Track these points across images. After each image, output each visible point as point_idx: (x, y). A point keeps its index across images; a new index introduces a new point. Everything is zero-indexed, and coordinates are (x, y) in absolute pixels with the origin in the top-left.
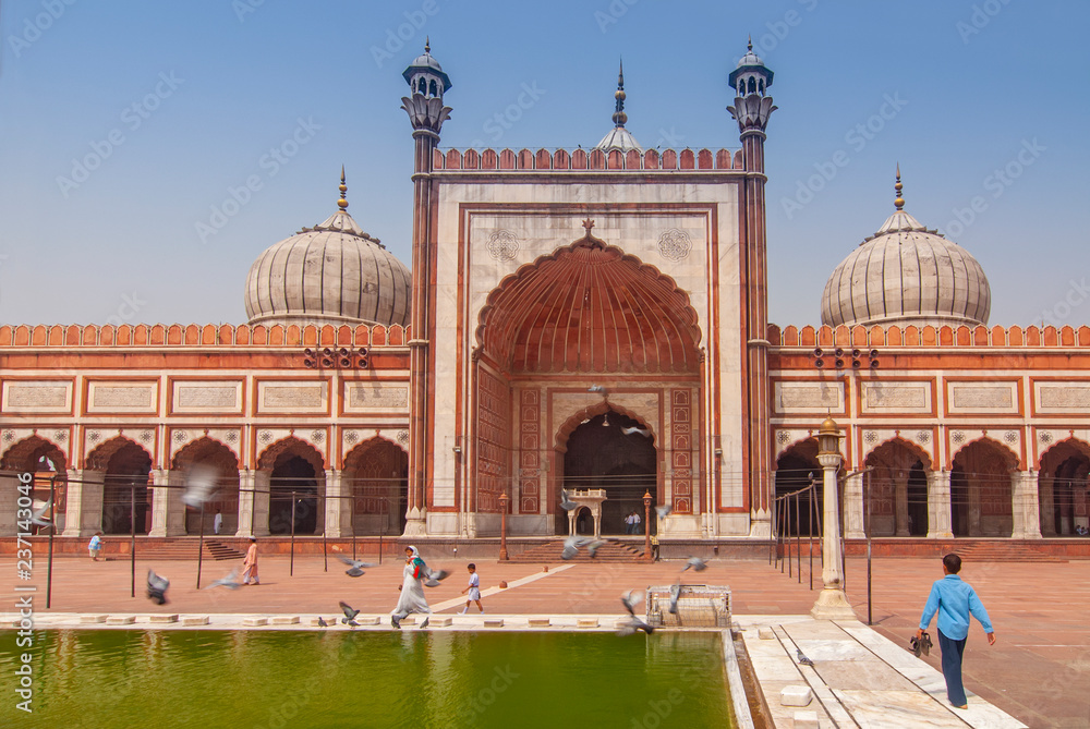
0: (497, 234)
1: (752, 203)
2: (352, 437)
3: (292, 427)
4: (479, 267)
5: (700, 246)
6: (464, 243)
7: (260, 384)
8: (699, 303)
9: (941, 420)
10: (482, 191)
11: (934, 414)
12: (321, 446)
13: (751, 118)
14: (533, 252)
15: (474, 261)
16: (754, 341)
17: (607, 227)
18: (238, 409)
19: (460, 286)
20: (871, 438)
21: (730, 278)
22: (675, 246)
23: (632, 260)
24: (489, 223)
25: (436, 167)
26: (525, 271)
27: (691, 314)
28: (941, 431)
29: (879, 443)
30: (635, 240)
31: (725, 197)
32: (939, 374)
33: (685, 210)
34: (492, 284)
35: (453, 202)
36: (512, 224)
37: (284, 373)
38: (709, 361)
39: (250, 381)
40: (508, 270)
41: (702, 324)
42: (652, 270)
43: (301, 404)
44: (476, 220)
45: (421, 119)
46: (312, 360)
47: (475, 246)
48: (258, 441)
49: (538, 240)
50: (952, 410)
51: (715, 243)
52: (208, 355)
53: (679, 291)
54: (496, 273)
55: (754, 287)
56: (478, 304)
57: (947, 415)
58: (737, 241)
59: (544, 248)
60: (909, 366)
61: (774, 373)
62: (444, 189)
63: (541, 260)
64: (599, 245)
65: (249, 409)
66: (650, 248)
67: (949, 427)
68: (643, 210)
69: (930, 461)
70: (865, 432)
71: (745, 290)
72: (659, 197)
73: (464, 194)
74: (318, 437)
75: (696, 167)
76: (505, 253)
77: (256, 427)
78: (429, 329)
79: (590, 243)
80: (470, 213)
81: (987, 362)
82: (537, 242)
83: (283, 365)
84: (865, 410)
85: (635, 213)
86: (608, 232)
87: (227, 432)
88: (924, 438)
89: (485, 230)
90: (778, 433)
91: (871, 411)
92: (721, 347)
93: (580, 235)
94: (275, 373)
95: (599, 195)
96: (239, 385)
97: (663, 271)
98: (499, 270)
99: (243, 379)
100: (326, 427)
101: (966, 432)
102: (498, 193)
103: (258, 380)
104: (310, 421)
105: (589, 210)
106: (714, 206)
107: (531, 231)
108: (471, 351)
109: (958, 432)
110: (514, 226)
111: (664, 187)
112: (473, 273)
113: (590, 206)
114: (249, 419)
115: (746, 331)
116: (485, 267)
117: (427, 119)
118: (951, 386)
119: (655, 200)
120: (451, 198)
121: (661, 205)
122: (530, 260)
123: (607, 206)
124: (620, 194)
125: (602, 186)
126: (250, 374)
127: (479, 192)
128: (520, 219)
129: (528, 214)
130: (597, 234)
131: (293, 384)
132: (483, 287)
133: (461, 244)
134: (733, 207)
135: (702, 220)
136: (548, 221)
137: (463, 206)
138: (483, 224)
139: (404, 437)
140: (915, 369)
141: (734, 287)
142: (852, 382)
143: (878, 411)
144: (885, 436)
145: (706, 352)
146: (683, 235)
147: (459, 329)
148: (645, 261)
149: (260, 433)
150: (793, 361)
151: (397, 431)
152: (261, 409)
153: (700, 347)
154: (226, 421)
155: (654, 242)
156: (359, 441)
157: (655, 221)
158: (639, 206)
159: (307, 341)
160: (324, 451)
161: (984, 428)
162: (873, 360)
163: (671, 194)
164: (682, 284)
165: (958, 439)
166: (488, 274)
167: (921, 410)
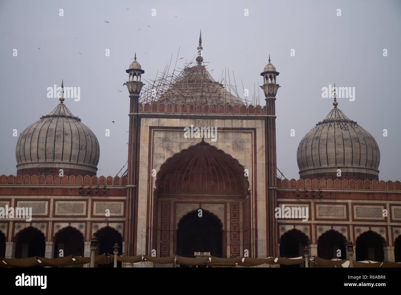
0: (165, 140)
1: (270, 129)
2: (96, 227)
3: (70, 222)
4: (157, 154)
5: (249, 146)
6: (151, 144)
7: (56, 202)
9: (350, 222)
10: (159, 121)
11: (348, 220)
12: (83, 231)
13: (270, 92)
14: (180, 148)
15: (156, 151)
16: (271, 188)
18: (46, 213)
19: (149, 162)
20: (321, 230)
21: (261, 160)
22: (238, 146)
23: (221, 152)
24: (162, 135)
25: (140, 111)
26: (176, 155)
28: (351, 227)
29: (324, 232)
30: (222, 143)
31: (260, 126)
32: (350, 201)
33: (243, 131)
34: (162, 161)
35: (147, 126)
36: (170, 135)
37: (67, 197)
38: (253, 196)
39: (52, 201)
40: (168, 155)
41: (250, 180)
42: (229, 156)
43: (74, 211)
44: (156, 133)
45: (134, 90)
46: (82, 192)
47: (155, 145)
48: (55, 228)
50: (355, 217)
51: (255, 145)
52: (34, 189)
53: (240, 166)
54: (164, 157)
55: (271, 164)
56: (157, 170)
57: (353, 220)
58: (264, 144)
59: (184, 146)
60: (337, 198)
61: (279, 200)
62: (143, 120)
63: (184, 151)
64: (207, 145)
65: (51, 214)
66: (229, 147)
67: (354, 226)
68: (226, 131)
69: (346, 241)
70: (318, 227)
71: (267, 165)
72: (232, 126)
73: (151, 123)
74: (81, 226)
75: (247, 113)
76: (168, 149)
77: (54, 222)
78: (136, 181)
79: (203, 143)
80: (154, 131)
81: (371, 197)
82: (181, 144)
83: (67, 194)
84: (318, 217)
85: (223, 132)
86: (211, 140)
87: (40, 224)
88: (344, 230)
89: (160, 138)
90: (280, 227)
91: (320, 217)
92: (258, 190)
93: (199, 140)
94: (63, 197)
95: (207, 124)
96: (47, 203)
97: (234, 157)
98: (166, 155)
99: (49, 200)
100: (86, 222)
101: (362, 228)
102: (166, 122)
103: (55, 200)
104: (78, 219)
106: (255, 129)
107: (179, 139)
108: (153, 190)
109: (358, 228)
110: (172, 137)
111: (234, 121)
112: (155, 157)
114: (51, 219)
115: (268, 183)
116: (159, 154)
117: (137, 90)
118: (355, 207)
119: (230, 127)
120: (146, 124)
121: (233, 129)
122: (178, 151)
124: (216, 124)
125: (209, 120)
126: (52, 198)
127: (157, 122)
128: (174, 133)
129: (178, 131)
130: (207, 141)
131: (71, 202)
132: (159, 162)
133: (150, 144)
134: (262, 130)
135: (250, 135)
137: (151, 128)
138: (159, 135)
139: (119, 227)
140: (339, 199)
141: (263, 164)
142: (312, 204)
143: (323, 217)
144: (327, 229)
145: (251, 192)
146: (242, 142)
147: (149, 180)
148: (226, 152)
149: (56, 224)
150: (287, 195)
151: (116, 224)
152: (56, 213)
153: (249, 190)
154: (40, 219)
155: (230, 144)
156: (100, 228)
157: (230, 135)
158: (224, 129)
159: (78, 183)
160: (84, 233)
161: (370, 226)
162: (321, 195)
163: (237, 124)
164: (241, 163)
165: (359, 230)
166: (161, 157)
167: (342, 218)
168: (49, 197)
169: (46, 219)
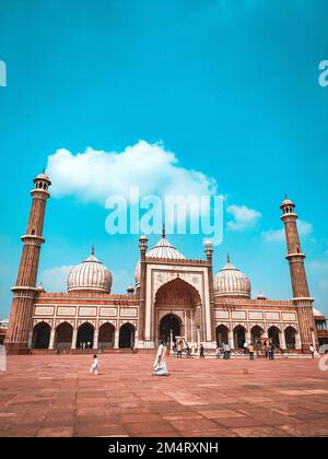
0: (159, 276)
2: (122, 322)
5: (200, 281)
6: (152, 278)
8: (200, 293)
9: (248, 320)
11: (246, 319)
12: (115, 324)
14: (167, 280)
15: (154, 282)
17: (182, 275)
18: (95, 314)
19: (151, 287)
20: (234, 324)
21: (207, 288)
23: (187, 283)
24: (158, 273)
25: (146, 260)
26: (165, 284)
27: (199, 296)
28: (248, 323)
29: (236, 326)
30: (188, 278)
31: (205, 270)
32: (247, 310)
33: (197, 273)
35: (150, 269)
37: (108, 306)
38: (203, 306)
39: (98, 308)
40: (161, 284)
42: (191, 285)
43: (110, 314)
44: (155, 272)
46: (115, 303)
47: (154, 279)
49: (168, 278)
50: (250, 318)
51: (204, 280)
53: (196, 290)
56: (155, 292)
58: (208, 280)
59: (169, 280)
60: (240, 308)
61: (216, 309)
62: (148, 265)
63: (169, 282)
64: (180, 279)
65: (98, 315)
67: (250, 322)
68: (189, 272)
69: (246, 330)
72: (192, 270)
73: (152, 267)
74: (114, 322)
75: (199, 263)
76: (161, 281)
77: (99, 319)
78: (145, 298)
79: (178, 279)
80: (153, 271)
83: (107, 304)
85: (187, 273)
86: (182, 277)
87: (92, 321)
88: (244, 324)
89: (157, 275)
90: (215, 323)
91: (234, 318)
93: (176, 277)
94: (105, 306)
95: (180, 268)
97: (193, 286)
98: (159, 284)
100: (116, 320)
101: (253, 323)
102: (160, 267)
105: (178, 272)
106: (203, 272)
107: (166, 276)
108: (153, 302)
110: (163, 275)
111: (193, 267)
112: (154, 284)
115: (210, 300)
117: (144, 250)
120: (149, 267)
122: (166, 282)
123: (182, 271)
124: (185, 268)
126: (99, 306)
127: (155, 267)
128: (163, 273)
129: (165, 272)
130: (180, 277)
131: (109, 309)
132: (156, 288)
134: (207, 272)
135: (200, 275)
136: (170, 273)
137: (152, 269)
141: (207, 290)
142: (230, 311)
144: (237, 324)
145: (202, 304)
146: (197, 278)
147: (151, 297)
148: (189, 283)
149: (100, 321)
151: (133, 321)
154: (92, 318)
155: (191, 279)
156: (124, 323)
157: (191, 275)
159: (113, 298)
160: (115, 326)
162: (234, 307)
163: (194, 269)
165: (251, 325)
169: (95, 318)
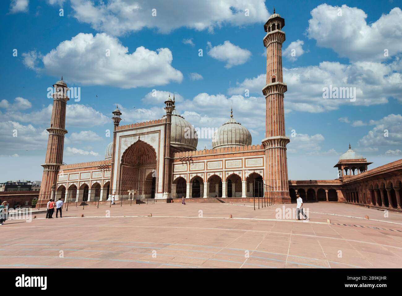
0: (125, 141)
1: (167, 129)
3: (97, 180)
5: (157, 139)
7: (93, 173)
9: (206, 171)
10: (123, 134)
11: (204, 170)
15: (121, 147)
16: (166, 157)
17: (142, 137)
19: (119, 152)
20: (192, 176)
21: (162, 145)
22: (153, 140)
23: (146, 143)
25: (116, 130)
26: (129, 148)
27: (155, 153)
28: (206, 174)
30: (147, 139)
31: (162, 128)
32: (206, 161)
33: (155, 132)
34: (124, 151)
36: (127, 139)
38: (158, 162)
40: (126, 148)
41: (157, 155)
42: (149, 145)
43: (98, 176)
47: (122, 144)
48: (92, 184)
50: (208, 168)
51: (160, 138)
52: (86, 168)
53: (153, 149)
55: (166, 146)
58: (164, 137)
61: (174, 163)
63: (132, 145)
64: (141, 141)
66: (149, 140)
69: (203, 180)
70: (190, 175)
72: (151, 130)
76: (126, 145)
78: (114, 160)
79: (139, 141)
81: (216, 157)
83: (96, 169)
85: (147, 134)
88: (202, 175)
91: (192, 170)
92: (160, 159)
93: (137, 140)
94: (94, 170)
95: (141, 131)
96: (90, 173)
97: (151, 145)
101: (211, 173)
104: (100, 179)
108: (120, 164)
111: (152, 128)
113: (139, 134)
114: (91, 179)
118: (208, 163)
120: (118, 135)
121: (151, 132)
123: (143, 133)
125: (142, 129)
126: (92, 171)
128: (129, 138)
130: (140, 139)
131: (97, 172)
133: (119, 144)
134: (163, 130)
136: (133, 137)
137: (120, 137)
138: (123, 139)
140: (201, 160)
141: (163, 147)
142: (188, 164)
143: (193, 170)
144: (194, 175)
145: (157, 160)
147: (118, 160)
148: (148, 143)
149: (92, 182)
150: (177, 160)
152: (93, 177)
157: (150, 135)
158: (147, 132)
161: (214, 172)
162: (192, 159)
164: (154, 147)
165: (209, 175)
166: (123, 149)
167: (202, 169)
168: (90, 171)
169: (89, 180)
